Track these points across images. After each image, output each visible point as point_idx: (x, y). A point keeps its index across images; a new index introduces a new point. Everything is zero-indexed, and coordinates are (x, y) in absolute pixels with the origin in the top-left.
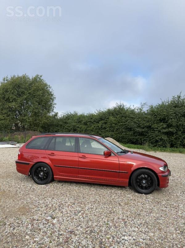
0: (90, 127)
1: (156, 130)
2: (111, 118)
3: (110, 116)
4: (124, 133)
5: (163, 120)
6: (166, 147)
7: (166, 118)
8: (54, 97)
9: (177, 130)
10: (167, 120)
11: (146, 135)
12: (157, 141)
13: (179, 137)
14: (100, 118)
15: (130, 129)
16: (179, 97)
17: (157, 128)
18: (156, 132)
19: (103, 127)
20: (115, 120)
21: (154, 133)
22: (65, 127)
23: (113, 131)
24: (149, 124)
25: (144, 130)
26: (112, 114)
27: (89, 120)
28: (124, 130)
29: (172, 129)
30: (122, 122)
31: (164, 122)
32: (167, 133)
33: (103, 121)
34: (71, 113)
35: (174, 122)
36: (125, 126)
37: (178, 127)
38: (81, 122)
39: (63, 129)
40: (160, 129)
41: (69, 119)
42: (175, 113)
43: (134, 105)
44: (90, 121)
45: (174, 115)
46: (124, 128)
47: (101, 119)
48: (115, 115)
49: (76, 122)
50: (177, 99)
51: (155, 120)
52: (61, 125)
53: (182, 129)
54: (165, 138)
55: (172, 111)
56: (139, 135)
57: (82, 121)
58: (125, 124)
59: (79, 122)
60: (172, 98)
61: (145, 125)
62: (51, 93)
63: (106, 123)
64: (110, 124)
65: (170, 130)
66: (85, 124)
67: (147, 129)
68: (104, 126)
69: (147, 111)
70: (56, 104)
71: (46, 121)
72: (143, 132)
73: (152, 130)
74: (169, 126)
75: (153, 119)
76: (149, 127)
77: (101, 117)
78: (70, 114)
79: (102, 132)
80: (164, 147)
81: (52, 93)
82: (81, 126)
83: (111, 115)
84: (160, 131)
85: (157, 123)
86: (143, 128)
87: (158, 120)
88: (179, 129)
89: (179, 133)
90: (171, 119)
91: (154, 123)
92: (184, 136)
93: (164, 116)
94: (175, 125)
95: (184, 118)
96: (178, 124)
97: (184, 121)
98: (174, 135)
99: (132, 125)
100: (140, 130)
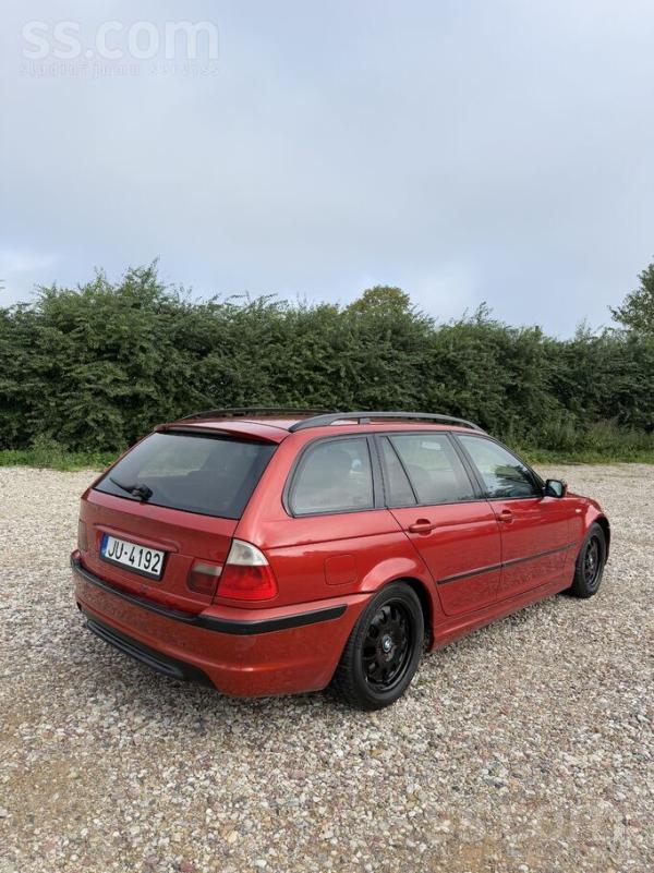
5: (109, 352)
6: (113, 449)
7: (125, 346)
10: (125, 352)
11: (29, 408)
12: (83, 430)
16: (148, 275)
17: (89, 381)
18: (88, 397)
24: (55, 364)
25: (26, 386)
29: (141, 384)
31: (113, 360)
32: (118, 401)
35: (151, 360)
37: (163, 381)
40: (105, 385)
50: (139, 281)
51: (80, 349)
53: (174, 390)
54: (115, 417)
60: (126, 273)
61: (35, 366)
65: (138, 388)
67: (40, 385)
69: (20, 306)
72: (18, 393)
73: (61, 386)
74: (135, 373)
75: (69, 343)
76: (52, 375)
80: (103, 450)
84: (98, 393)
85: (86, 362)
86: (20, 378)
87: (90, 350)
88: (163, 386)
89: (162, 400)
90: (143, 350)
91: (77, 361)
92: (179, 411)
93: (115, 336)
94: (152, 373)
95: (180, 350)
96: (167, 369)
97: (180, 362)
98: (145, 407)
100: (8, 385)
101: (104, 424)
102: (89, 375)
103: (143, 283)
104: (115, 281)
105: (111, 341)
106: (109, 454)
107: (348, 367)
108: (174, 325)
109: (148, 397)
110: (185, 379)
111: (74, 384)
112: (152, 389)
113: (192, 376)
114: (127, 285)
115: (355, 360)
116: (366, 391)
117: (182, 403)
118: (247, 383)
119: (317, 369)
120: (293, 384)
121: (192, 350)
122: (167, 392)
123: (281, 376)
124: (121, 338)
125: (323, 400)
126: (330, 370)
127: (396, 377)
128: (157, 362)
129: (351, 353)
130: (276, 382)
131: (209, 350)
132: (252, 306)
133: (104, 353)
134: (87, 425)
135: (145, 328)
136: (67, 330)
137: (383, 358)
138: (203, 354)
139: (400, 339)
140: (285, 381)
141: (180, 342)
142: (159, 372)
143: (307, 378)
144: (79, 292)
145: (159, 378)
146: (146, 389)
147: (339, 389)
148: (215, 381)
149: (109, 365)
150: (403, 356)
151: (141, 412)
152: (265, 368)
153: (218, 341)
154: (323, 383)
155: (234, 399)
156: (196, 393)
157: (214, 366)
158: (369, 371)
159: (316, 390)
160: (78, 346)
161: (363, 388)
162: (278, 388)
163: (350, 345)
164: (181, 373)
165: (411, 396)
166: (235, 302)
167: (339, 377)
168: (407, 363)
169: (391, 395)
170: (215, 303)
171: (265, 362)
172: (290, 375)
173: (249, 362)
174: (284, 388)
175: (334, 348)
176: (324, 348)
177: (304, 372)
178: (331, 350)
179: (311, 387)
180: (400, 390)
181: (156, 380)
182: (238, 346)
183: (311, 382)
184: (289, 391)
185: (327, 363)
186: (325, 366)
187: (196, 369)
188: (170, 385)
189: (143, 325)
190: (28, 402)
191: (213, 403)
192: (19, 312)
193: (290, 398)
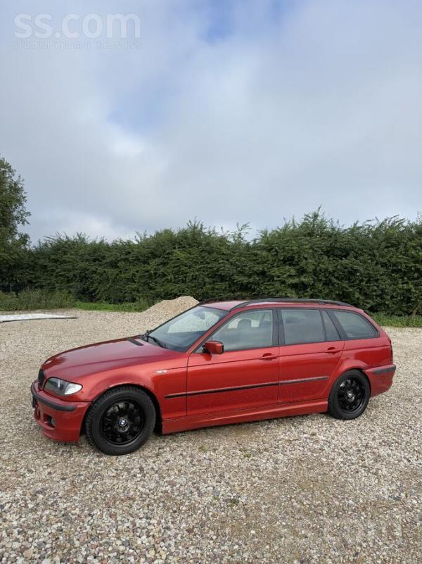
0: (125, 273)
1: (277, 281)
2: (178, 253)
3: (175, 248)
4: (210, 286)
5: (289, 261)
7: (296, 257)
8: (24, 195)
9: (314, 280)
10: (296, 260)
11: (254, 290)
13: (318, 294)
14: (150, 253)
15: (222, 278)
16: (316, 216)
17: (278, 277)
18: (277, 284)
19: (159, 272)
20: (187, 259)
21: (271, 287)
22: (57, 271)
23: (184, 282)
24: (263, 268)
25: (251, 280)
26: (180, 244)
27: (123, 257)
28: (207, 280)
29: (305, 277)
30: (202, 263)
31: (290, 265)
32: (295, 286)
33: (158, 260)
34: (67, 238)
35: (310, 264)
36: (209, 270)
37: (317, 274)
38: (101, 261)
39: (52, 275)
40: (285, 278)
41: (65, 253)
42: (311, 248)
43: (222, 228)
44: (124, 260)
45: (311, 251)
46: (208, 275)
47: (154, 255)
48: (187, 247)
49: (87, 260)
50: (311, 220)
51: (275, 261)
52: (46, 266)
53: (324, 279)
55: (307, 243)
56: (239, 290)
57: (104, 258)
58: (210, 268)
59: (95, 260)
60: (304, 217)
61: (255, 270)
62: (16, 184)
63: (164, 264)
64: (174, 267)
65: (303, 279)
66: (114, 265)
67: (257, 279)
68: (162, 270)
69: (255, 240)
70: (29, 214)
71: (6, 256)
72: (249, 283)
73: (267, 279)
74: (302, 272)
75: (270, 258)
76: (263, 273)
77: (153, 251)
78: (65, 239)
79: (156, 283)
81: (20, 186)
82: (100, 270)
83: (177, 247)
84: (283, 282)
85: (277, 267)
86: (250, 276)
87: (279, 260)
88: (318, 277)
89: (317, 285)
90: (305, 258)
91: (273, 267)
93: (292, 252)
94: (311, 271)
95: (329, 257)
96: (319, 268)
97: (328, 264)
98: (308, 290)
99: (227, 269)
100: (244, 280)
102: (277, 273)
103: (314, 221)
105: (289, 255)
109: (309, 283)
110: (330, 273)
111: (272, 278)
112: (311, 279)
113: (334, 271)
114: (304, 224)
117: (329, 286)
118: (369, 274)
120: (404, 273)
121: (337, 256)
122: (319, 280)
124: (294, 253)
128: (313, 265)
130: (392, 272)
132: (381, 226)
133: (287, 261)
135: (307, 247)
136: (269, 251)
140: (397, 271)
141: (329, 252)
142: (315, 270)
143: (414, 269)
144: (278, 230)
145: (315, 273)
146: (306, 279)
149: (288, 267)
151: (307, 292)
152: (384, 265)
153: (352, 250)
155: (360, 283)
157: (347, 265)
160: (274, 259)
164: (327, 270)
172: (400, 268)
174: (397, 276)
177: (411, 265)
181: (315, 274)
184: (401, 278)
187: (336, 267)
188: (322, 277)
189: (306, 245)
190: (253, 287)
191: (347, 287)
192: (254, 244)
193: (400, 282)
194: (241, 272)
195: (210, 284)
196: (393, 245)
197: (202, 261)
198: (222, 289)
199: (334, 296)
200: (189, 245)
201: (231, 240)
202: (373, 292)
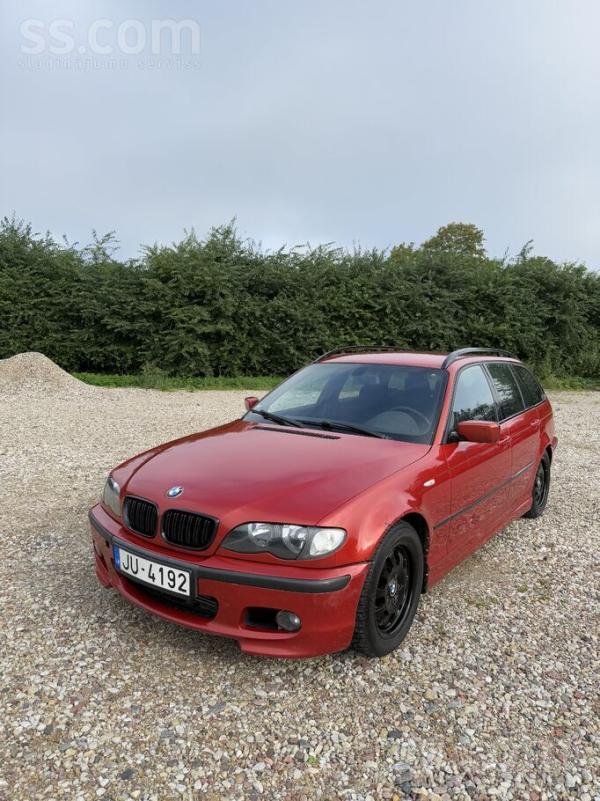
1: (180, 328)
5: (197, 298)
6: (202, 375)
7: (209, 293)
9: (235, 329)
10: (209, 297)
11: (140, 343)
12: (179, 360)
16: (228, 232)
17: (183, 322)
18: (182, 334)
20: (10, 285)
21: (171, 337)
24: (157, 308)
25: (137, 326)
28: (49, 325)
29: (222, 324)
30: (37, 295)
31: (200, 304)
32: (205, 337)
35: (229, 304)
36: (54, 308)
37: (237, 319)
40: (194, 324)
43: (64, 236)
45: (230, 285)
46: (54, 315)
50: (221, 238)
51: (175, 296)
53: (248, 327)
54: (203, 349)
55: (223, 272)
56: (114, 343)
58: (56, 304)
60: (211, 232)
61: (142, 309)
65: (219, 326)
67: (147, 324)
72: (132, 331)
73: (163, 326)
74: (217, 315)
75: (167, 291)
76: (156, 317)
80: (196, 376)
84: (190, 331)
85: (181, 306)
86: (132, 319)
87: (183, 296)
88: (239, 325)
89: (238, 335)
90: (222, 295)
91: (173, 306)
92: (252, 345)
93: (202, 285)
94: (230, 314)
95: (252, 295)
96: (241, 311)
97: (253, 305)
98: (225, 342)
99: (90, 307)
100: (123, 325)
101: (195, 354)
102: (182, 316)
103: (224, 239)
104: (203, 238)
105: (199, 289)
106: (199, 379)
107: (393, 305)
108: (247, 274)
109: (228, 333)
110: (256, 318)
111: (172, 324)
112: (231, 327)
113: (262, 316)
114: (212, 242)
115: (401, 298)
116: (409, 326)
117: (254, 338)
118: (306, 321)
119: (367, 307)
120: (346, 321)
121: (262, 294)
122: (242, 329)
123: (334, 314)
124: (206, 286)
125: (371, 334)
126: (378, 307)
127: (438, 313)
128: (234, 306)
129: (397, 292)
130: (331, 319)
131: (276, 294)
132: (313, 255)
133: (193, 298)
134: (182, 356)
135: (224, 278)
136: (165, 281)
137: (427, 295)
138: (271, 297)
139: (442, 277)
140: (338, 318)
141: (252, 288)
142: (236, 313)
143: (357, 316)
144: (176, 250)
145: (235, 318)
146: (225, 327)
147: (386, 324)
148: (281, 320)
149: (197, 308)
150: (445, 293)
151: (223, 346)
152: (323, 309)
153: (283, 286)
154: (372, 319)
155: (295, 334)
156: (263, 329)
157: (279, 307)
158: (412, 308)
159: (365, 325)
160: (174, 293)
161: (407, 323)
162: (332, 325)
163: (395, 286)
164: (252, 314)
165: (451, 329)
166: (300, 251)
167: (386, 315)
168: (448, 300)
169: (433, 329)
170: (283, 252)
171: (321, 302)
172: (341, 313)
173: (307, 304)
174: (338, 324)
175: (383, 288)
176: (373, 288)
177: (354, 310)
178: (379, 290)
179: (360, 323)
180: (440, 324)
181: (234, 320)
182: (299, 290)
183: (361, 318)
184: (342, 326)
185: (376, 302)
186: (373, 304)
187: (264, 310)
188: (245, 324)
189: (223, 275)
190: (138, 338)
191: (278, 338)
192: (131, 267)
193: (342, 333)
194: (118, 314)
195: (56, 331)
196: (332, 283)
197: (38, 291)
198: (82, 341)
199: (262, 351)
200: (8, 261)
201: (88, 258)
202: (311, 345)
